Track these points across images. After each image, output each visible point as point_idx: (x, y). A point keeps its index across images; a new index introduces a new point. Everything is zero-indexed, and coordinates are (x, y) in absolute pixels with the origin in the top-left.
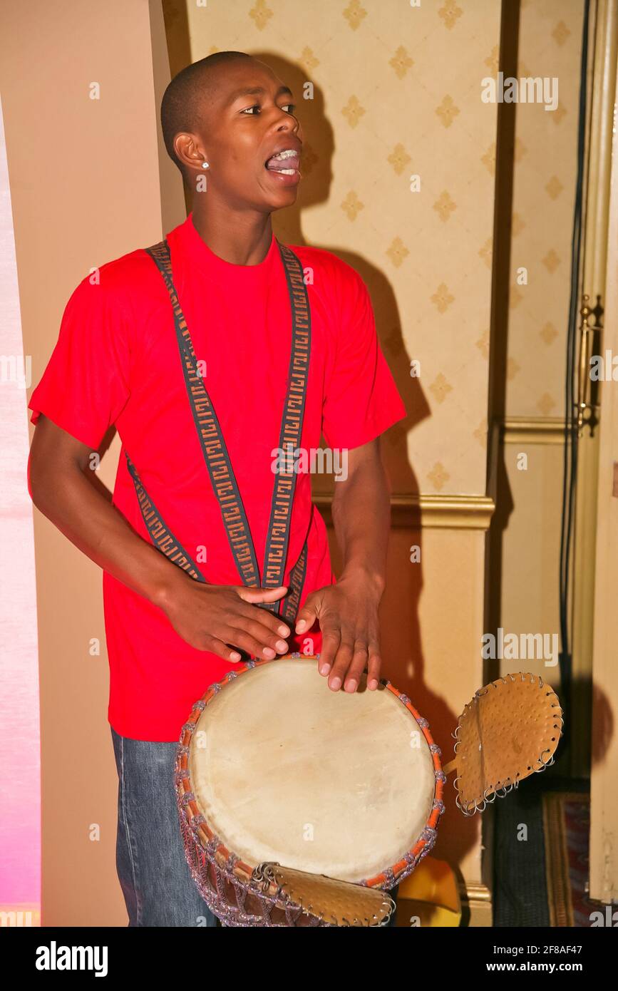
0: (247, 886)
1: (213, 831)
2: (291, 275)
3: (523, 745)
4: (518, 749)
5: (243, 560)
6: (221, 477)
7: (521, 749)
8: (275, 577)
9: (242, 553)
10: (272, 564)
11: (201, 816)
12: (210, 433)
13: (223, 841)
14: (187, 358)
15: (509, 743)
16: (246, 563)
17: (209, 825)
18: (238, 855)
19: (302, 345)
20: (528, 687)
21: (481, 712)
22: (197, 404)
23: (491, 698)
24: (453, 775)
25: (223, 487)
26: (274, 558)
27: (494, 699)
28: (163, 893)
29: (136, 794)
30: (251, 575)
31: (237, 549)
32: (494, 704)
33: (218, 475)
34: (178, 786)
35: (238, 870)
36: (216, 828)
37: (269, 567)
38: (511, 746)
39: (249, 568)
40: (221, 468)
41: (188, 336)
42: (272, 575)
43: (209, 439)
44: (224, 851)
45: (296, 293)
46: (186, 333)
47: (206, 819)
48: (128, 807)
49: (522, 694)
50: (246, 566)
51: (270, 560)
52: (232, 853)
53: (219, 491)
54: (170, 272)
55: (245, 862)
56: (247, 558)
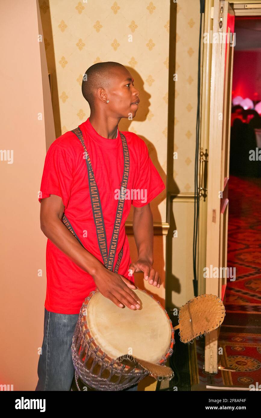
0: (109, 365)
1: (97, 344)
2: (123, 143)
3: (210, 319)
4: (208, 321)
5: (103, 248)
6: (98, 217)
7: (209, 321)
8: (113, 254)
9: (103, 245)
10: (112, 249)
11: (92, 338)
12: (96, 200)
13: (101, 348)
14: (90, 172)
15: (204, 318)
16: (104, 249)
17: (95, 342)
18: (106, 353)
19: (127, 169)
20: (211, 299)
21: (191, 308)
22: (92, 189)
23: (196, 303)
24: (178, 330)
25: (98, 220)
26: (113, 247)
27: (197, 303)
28: (59, 372)
29: (53, 333)
30: (105, 253)
31: (101, 244)
32: (197, 305)
33: (96, 216)
34: (82, 327)
35: (106, 359)
36: (98, 343)
37: (111, 251)
38: (205, 320)
39: (105, 251)
40: (98, 213)
41: (90, 164)
42: (112, 253)
43: (95, 202)
44: (101, 352)
45: (125, 150)
46: (90, 163)
47: (95, 339)
48: (49, 338)
49: (209, 301)
50: (103, 250)
51: (112, 248)
52: (104, 352)
53: (97, 222)
54: (83, 140)
55: (109, 356)
56: (104, 247)
